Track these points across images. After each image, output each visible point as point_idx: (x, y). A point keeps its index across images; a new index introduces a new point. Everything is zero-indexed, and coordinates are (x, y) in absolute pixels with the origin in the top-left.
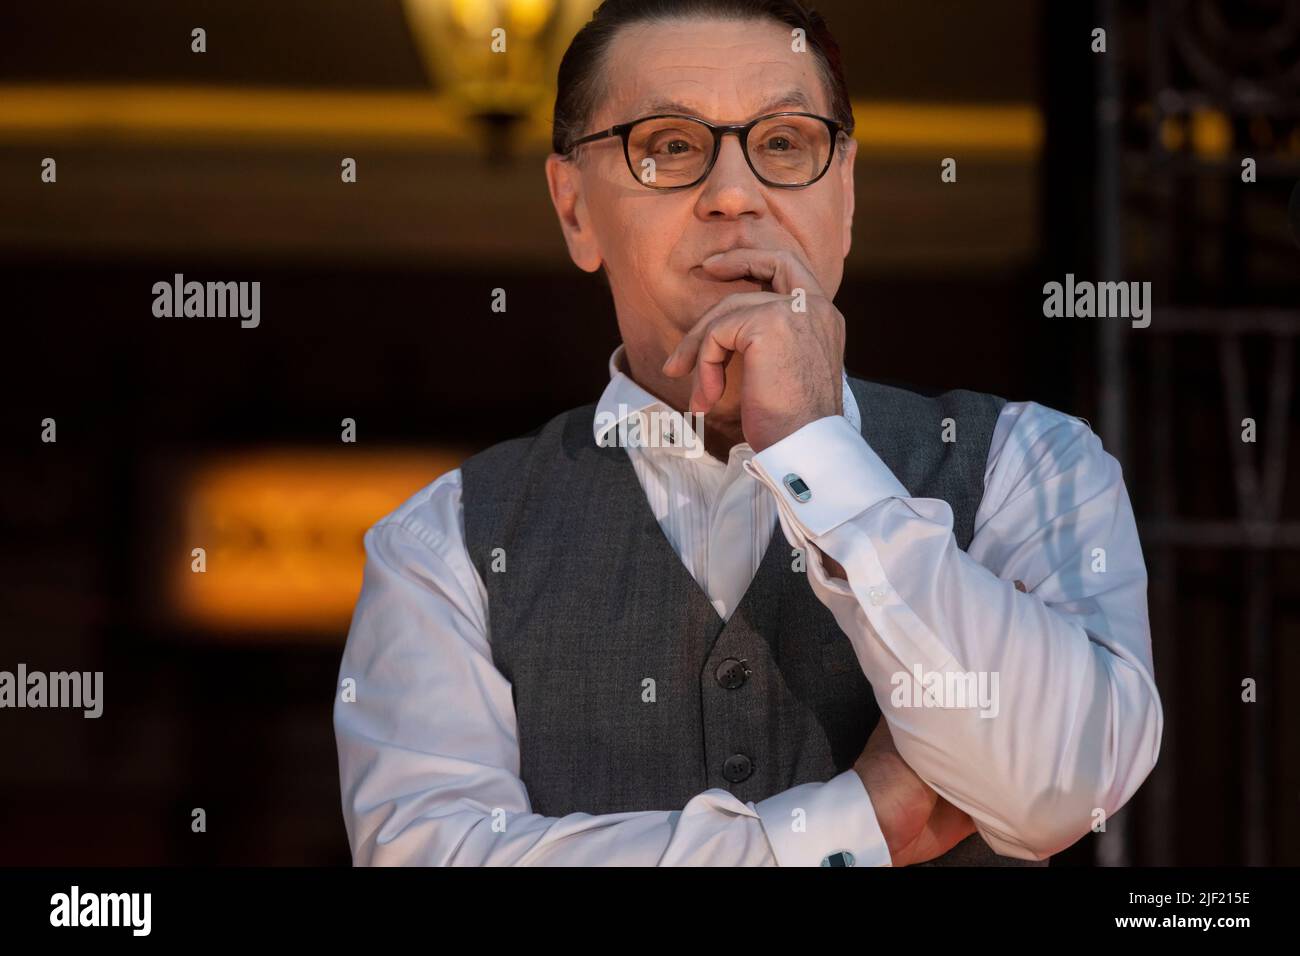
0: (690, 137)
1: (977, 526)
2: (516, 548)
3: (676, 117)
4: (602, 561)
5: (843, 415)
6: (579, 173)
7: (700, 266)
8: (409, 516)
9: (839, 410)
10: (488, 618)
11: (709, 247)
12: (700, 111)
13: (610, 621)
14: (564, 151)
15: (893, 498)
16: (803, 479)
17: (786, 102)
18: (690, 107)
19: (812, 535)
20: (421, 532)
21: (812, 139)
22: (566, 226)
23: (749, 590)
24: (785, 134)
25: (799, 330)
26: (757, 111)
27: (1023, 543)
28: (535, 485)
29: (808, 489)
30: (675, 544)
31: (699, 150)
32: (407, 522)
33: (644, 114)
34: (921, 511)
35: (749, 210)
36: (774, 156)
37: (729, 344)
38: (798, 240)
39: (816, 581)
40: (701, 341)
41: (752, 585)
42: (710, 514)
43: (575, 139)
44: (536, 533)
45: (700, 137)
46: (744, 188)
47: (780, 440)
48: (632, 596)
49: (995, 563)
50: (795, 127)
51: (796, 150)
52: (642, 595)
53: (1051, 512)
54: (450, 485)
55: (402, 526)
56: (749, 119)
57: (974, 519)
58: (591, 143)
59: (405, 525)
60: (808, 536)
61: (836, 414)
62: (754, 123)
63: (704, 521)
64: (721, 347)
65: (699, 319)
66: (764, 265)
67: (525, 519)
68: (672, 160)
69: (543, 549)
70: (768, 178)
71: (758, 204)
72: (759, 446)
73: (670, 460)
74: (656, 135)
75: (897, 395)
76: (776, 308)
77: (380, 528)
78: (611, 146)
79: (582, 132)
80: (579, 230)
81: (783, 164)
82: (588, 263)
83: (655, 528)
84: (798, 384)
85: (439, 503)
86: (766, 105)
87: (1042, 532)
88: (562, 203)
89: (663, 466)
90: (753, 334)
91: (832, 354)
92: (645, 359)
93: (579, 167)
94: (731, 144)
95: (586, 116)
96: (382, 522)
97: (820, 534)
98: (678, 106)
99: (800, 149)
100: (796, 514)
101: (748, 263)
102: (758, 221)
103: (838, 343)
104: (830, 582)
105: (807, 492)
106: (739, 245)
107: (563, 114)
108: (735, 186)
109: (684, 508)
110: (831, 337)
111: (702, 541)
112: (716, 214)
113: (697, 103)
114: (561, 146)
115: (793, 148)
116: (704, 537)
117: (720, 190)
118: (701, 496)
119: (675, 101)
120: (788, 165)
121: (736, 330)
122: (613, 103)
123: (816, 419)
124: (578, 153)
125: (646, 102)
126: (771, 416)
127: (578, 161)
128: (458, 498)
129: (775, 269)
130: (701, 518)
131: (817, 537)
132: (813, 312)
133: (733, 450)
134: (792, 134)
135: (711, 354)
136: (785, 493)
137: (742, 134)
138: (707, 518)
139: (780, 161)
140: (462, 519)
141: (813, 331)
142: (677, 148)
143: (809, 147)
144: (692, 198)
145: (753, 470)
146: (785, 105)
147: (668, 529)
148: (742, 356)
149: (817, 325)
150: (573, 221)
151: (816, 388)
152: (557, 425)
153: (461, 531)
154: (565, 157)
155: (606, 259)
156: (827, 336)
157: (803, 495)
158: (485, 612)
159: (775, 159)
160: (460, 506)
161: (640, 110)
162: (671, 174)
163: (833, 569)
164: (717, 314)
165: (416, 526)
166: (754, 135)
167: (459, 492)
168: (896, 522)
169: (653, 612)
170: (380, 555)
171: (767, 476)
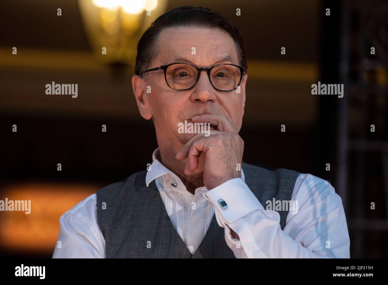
0: (189, 71)
1: (287, 221)
2: (116, 225)
3: (185, 64)
4: (148, 230)
5: (241, 178)
6: (145, 82)
7: (191, 120)
8: (77, 211)
9: (240, 176)
10: (105, 251)
11: (195, 112)
12: (193, 62)
13: (150, 253)
14: (140, 74)
15: (258, 210)
16: (225, 201)
17: (225, 60)
18: (189, 60)
19: (227, 222)
20: (81, 217)
21: (234, 74)
22: (138, 102)
23: (201, 243)
24: (223, 71)
25: (227, 145)
26: (214, 63)
27: (304, 228)
28: (123, 201)
29: (226, 205)
30: (175, 225)
31: (192, 76)
32: (76, 213)
33: (172, 62)
34: (268, 216)
35: (210, 99)
36: (219, 79)
37: (200, 149)
38: (227, 111)
39: (228, 240)
40: (190, 147)
41: (203, 241)
42: (188, 214)
43: (144, 70)
44: (124, 219)
45: (192, 71)
46: (209, 91)
47: (217, 186)
48: (159, 244)
49: (293, 235)
50: (227, 69)
51: (228, 77)
52: (162, 244)
53: (318, 214)
54: (92, 200)
55: (74, 215)
56: (211, 65)
57: (286, 218)
58: (150, 72)
59: (75, 215)
60: (226, 223)
61: (239, 177)
62: (213, 67)
63: (186, 216)
64: (198, 150)
65: (190, 139)
66: (215, 121)
67: (120, 214)
68: (181, 79)
69: (126, 226)
70: (217, 88)
71: (214, 97)
72: (210, 188)
73: (174, 193)
74: (176, 69)
75: (259, 170)
76: (218, 136)
77: (66, 215)
78: (159, 73)
79: (147, 67)
80: (144, 104)
81: (222, 82)
82: (147, 116)
83: (168, 218)
84: (225, 165)
85: (88, 207)
86: (218, 60)
87: (314, 222)
88: (138, 93)
89: (171, 195)
90: (210, 146)
91: (238, 155)
92: (167, 153)
93: (145, 80)
94: (204, 75)
95: (149, 62)
96: (67, 213)
97: (230, 222)
98: (185, 59)
99: (229, 77)
100: (222, 214)
101: (209, 120)
102: (213, 104)
103: (241, 151)
104: (233, 240)
105: (226, 206)
106: (205, 113)
107: (140, 60)
108: (206, 90)
109: (179, 211)
110: (238, 148)
111: (185, 224)
112: (198, 100)
113: (192, 59)
114: (139, 73)
115: (226, 76)
116: (186, 222)
117: (200, 91)
118: (186, 207)
119: (184, 57)
120: (225, 83)
121: (203, 144)
122: (160, 57)
123: (231, 179)
124: (145, 75)
125: (173, 57)
126: (214, 177)
127: (145, 78)
128: (95, 205)
129: (219, 122)
130: (185, 216)
131: (229, 223)
132: (232, 139)
133: (196, 190)
134: (226, 71)
135: (193, 152)
136: (218, 206)
137: (208, 71)
138: (187, 215)
139: (222, 81)
140: (97, 213)
141: (232, 146)
142: (182, 75)
143: (232, 77)
144: (189, 94)
145: (207, 197)
146: (225, 61)
147: (172, 219)
148: (205, 154)
149: (234, 144)
150: (142, 100)
151: (232, 167)
152: (132, 178)
153: (96, 218)
154: (140, 77)
155: (154, 116)
156: (237, 148)
157: (225, 207)
158: (104, 248)
159: (220, 80)
160: (96, 208)
161: (170, 60)
162: (181, 84)
163: (234, 235)
164: (197, 138)
165: (79, 215)
166: (213, 71)
167: (95, 203)
168: (259, 219)
169: (166, 250)
170: (66, 226)
171: (212, 199)
